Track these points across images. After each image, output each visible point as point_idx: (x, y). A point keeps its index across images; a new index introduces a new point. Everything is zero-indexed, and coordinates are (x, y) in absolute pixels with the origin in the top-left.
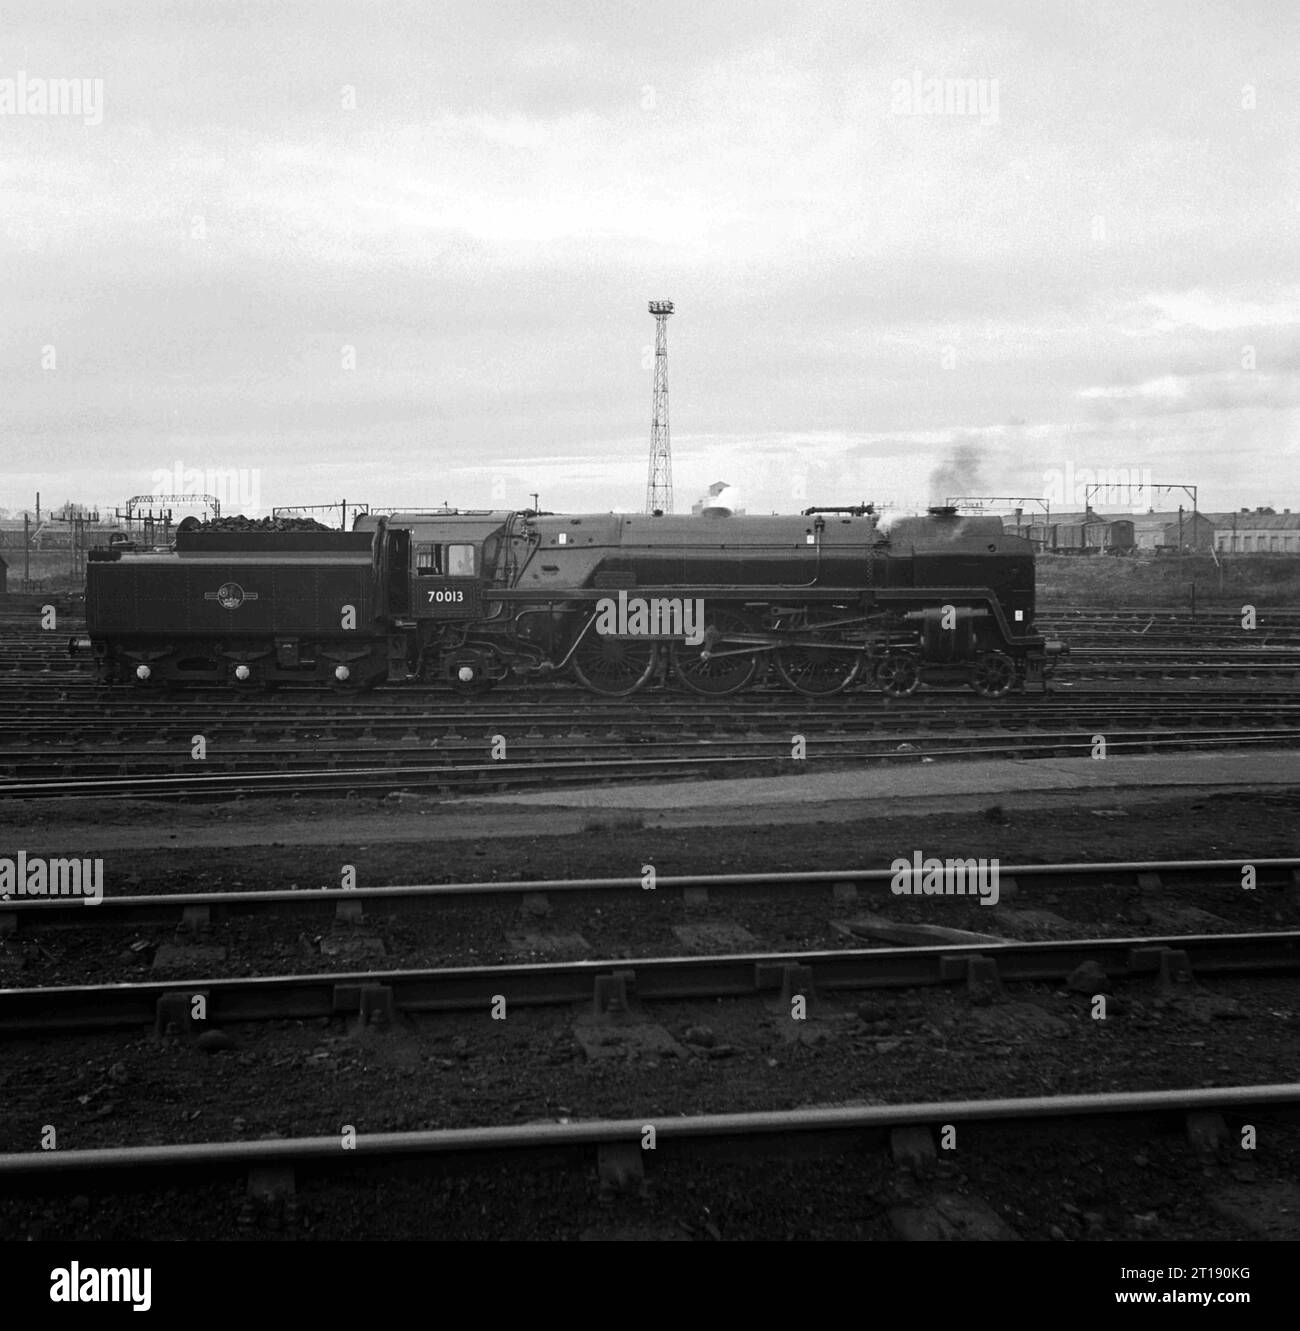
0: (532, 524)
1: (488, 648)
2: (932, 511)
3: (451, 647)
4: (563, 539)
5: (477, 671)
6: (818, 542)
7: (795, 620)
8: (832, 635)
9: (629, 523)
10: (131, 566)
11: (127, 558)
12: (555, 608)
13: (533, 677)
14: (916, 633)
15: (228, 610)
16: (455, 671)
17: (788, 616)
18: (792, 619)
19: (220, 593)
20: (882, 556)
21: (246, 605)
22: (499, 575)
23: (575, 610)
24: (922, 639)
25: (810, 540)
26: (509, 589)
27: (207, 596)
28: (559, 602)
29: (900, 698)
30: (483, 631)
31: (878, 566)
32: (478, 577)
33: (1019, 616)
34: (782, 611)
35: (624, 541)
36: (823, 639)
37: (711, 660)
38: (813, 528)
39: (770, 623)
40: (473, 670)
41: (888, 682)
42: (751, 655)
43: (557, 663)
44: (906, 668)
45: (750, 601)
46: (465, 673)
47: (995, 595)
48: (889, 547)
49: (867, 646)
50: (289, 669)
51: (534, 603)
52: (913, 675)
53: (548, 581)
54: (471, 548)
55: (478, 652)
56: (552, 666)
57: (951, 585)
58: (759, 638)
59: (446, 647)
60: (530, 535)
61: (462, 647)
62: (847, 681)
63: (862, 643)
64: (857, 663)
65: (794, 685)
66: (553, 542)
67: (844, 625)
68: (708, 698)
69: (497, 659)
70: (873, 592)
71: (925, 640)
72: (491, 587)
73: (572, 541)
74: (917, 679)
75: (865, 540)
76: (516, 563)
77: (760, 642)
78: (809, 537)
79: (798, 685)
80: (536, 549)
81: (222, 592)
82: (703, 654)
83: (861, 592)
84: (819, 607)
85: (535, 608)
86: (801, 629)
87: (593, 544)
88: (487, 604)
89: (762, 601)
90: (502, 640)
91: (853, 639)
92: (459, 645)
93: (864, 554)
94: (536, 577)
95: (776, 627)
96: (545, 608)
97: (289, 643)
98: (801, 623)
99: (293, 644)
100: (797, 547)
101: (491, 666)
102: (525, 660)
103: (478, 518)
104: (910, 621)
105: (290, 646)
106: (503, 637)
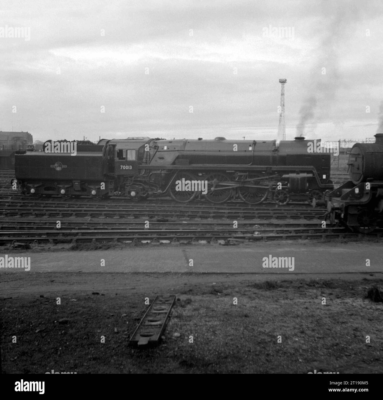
0: (156, 143)
1: (141, 185)
2: (296, 138)
3: (129, 185)
4: (165, 148)
5: (137, 193)
6: (253, 149)
7: (244, 177)
8: (257, 183)
9: (189, 142)
10: (29, 156)
11: (28, 153)
12: (163, 172)
13: (155, 195)
14: (286, 182)
15: (57, 171)
16: (130, 193)
17: (241, 176)
18: (243, 177)
19: (55, 165)
20: (276, 155)
21: (63, 170)
22: (144, 160)
23: (170, 173)
24: (289, 185)
25: (250, 149)
26: (147, 165)
27: (51, 166)
28: (164, 170)
29: (281, 206)
30: (139, 179)
31: (274, 158)
32: (137, 161)
33: (324, 177)
34: (239, 174)
35: (186, 149)
36: (255, 184)
37: (215, 191)
38: (251, 145)
39: (235, 178)
40: (136, 193)
41: (277, 200)
42: (229, 189)
43: (163, 191)
44: (284, 195)
45: (228, 170)
46: (133, 194)
47: (315, 169)
48: (278, 151)
49: (269, 187)
50: (76, 191)
51: (155, 170)
52: (286, 197)
53: (160, 163)
54: (135, 151)
55: (137, 186)
56: (161, 192)
57: (299, 165)
58: (232, 183)
59: (127, 185)
60: (155, 147)
61: (132, 185)
62: (263, 199)
63: (267, 185)
64: (267, 193)
65: (244, 200)
66: (162, 149)
67: (262, 179)
68: (215, 204)
69: (144, 189)
70: (271, 167)
71: (290, 185)
72: (141, 164)
73: (168, 149)
74: (288, 199)
75: (270, 149)
76: (150, 156)
77: (232, 185)
78: (250, 148)
79: (246, 200)
80: (156, 152)
81: (56, 165)
82: (212, 188)
83: (267, 168)
84: (252, 173)
85: (155, 172)
86: (246, 180)
87: (175, 150)
88: (140, 170)
89: (233, 170)
90: (145, 183)
91: (264, 184)
92: (131, 184)
93: (269, 154)
94: (156, 161)
95: (237, 180)
96: (159, 172)
97: (77, 182)
98: (246, 178)
99: (78, 182)
100: (245, 151)
101: (141, 191)
102: (152, 190)
103: (140, 141)
104: (285, 178)
105: (77, 183)
106: (145, 182)
